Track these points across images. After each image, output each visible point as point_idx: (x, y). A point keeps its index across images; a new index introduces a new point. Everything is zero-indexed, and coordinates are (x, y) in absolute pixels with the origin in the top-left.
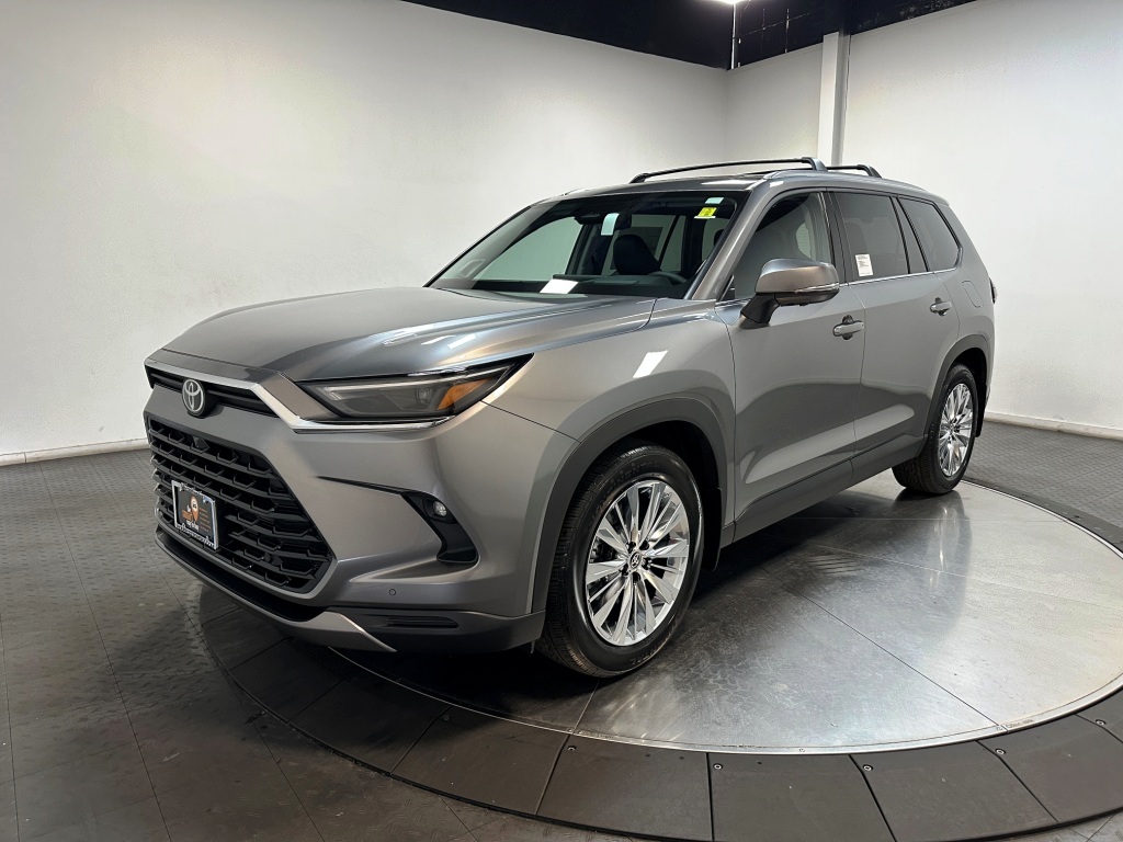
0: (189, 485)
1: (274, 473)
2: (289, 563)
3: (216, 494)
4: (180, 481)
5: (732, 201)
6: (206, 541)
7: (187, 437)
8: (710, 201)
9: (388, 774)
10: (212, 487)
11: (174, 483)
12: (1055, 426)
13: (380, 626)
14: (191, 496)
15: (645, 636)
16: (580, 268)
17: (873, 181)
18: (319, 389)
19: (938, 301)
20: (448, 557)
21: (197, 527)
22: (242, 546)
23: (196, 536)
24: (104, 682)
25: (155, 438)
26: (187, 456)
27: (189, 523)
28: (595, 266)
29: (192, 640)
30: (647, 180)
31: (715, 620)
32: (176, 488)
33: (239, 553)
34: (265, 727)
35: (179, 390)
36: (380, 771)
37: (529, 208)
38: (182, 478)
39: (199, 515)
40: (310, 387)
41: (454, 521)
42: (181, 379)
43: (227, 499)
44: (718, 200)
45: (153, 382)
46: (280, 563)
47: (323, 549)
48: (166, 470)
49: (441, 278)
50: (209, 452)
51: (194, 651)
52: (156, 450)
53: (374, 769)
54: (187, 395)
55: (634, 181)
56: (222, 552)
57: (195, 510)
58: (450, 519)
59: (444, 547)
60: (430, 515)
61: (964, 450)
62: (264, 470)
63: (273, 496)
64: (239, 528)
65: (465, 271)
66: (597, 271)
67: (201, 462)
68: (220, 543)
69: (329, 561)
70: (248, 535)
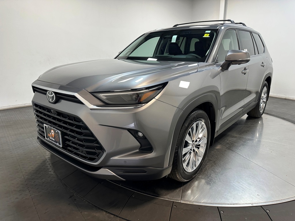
0: (50, 126)
1: (83, 123)
2: (88, 153)
3: (61, 129)
4: (47, 124)
5: (213, 32)
6: (58, 144)
7: (49, 110)
8: (207, 32)
9: (117, 216)
10: (58, 126)
11: (45, 125)
12: (284, 98)
13: (121, 173)
14: (51, 129)
15: (196, 168)
16: (158, 53)
17: (244, 27)
18: (98, 95)
19: (263, 63)
20: (142, 150)
21: (54, 139)
22: (71, 146)
23: (54, 142)
24: (23, 184)
25: (36, 109)
26: (49, 116)
27: (51, 138)
28: (162, 52)
29: (49, 169)
30: (178, 26)
31: (211, 161)
32: (45, 126)
33: (69, 148)
34: (75, 200)
35: (46, 94)
36: (114, 215)
37: (144, 34)
38: (47, 123)
39: (54, 136)
40: (95, 94)
41: (146, 138)
42: (46, 91)
43: (65, 131)
44: (209, 32)
45: (34, 91)
46: (85, 152)
47: (101, 148)
48: (41, 120)
49: (120, 56)
50: (57, 115)
51: (50, 173)
52: (37, 113)
53: (112, 214)
54: (48, 96)
55: (174, 27)
56: (63, 148)
57: (53, 134)
58: (144, 138)
59: (141, 146)
60: (137, 136)
61: (264, 105)
62: (80, 122)
63: (83, 131)
64: (69, 141)
65: (126, 54)
66: (163, 54)
67: (54, 118)
68: (63, 145)
69: (103, 152)
70: (73, 143)
